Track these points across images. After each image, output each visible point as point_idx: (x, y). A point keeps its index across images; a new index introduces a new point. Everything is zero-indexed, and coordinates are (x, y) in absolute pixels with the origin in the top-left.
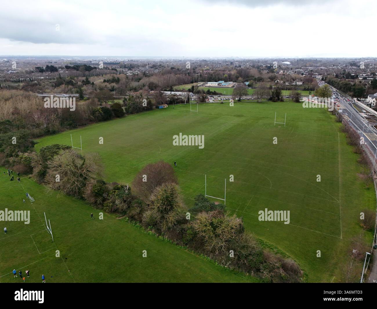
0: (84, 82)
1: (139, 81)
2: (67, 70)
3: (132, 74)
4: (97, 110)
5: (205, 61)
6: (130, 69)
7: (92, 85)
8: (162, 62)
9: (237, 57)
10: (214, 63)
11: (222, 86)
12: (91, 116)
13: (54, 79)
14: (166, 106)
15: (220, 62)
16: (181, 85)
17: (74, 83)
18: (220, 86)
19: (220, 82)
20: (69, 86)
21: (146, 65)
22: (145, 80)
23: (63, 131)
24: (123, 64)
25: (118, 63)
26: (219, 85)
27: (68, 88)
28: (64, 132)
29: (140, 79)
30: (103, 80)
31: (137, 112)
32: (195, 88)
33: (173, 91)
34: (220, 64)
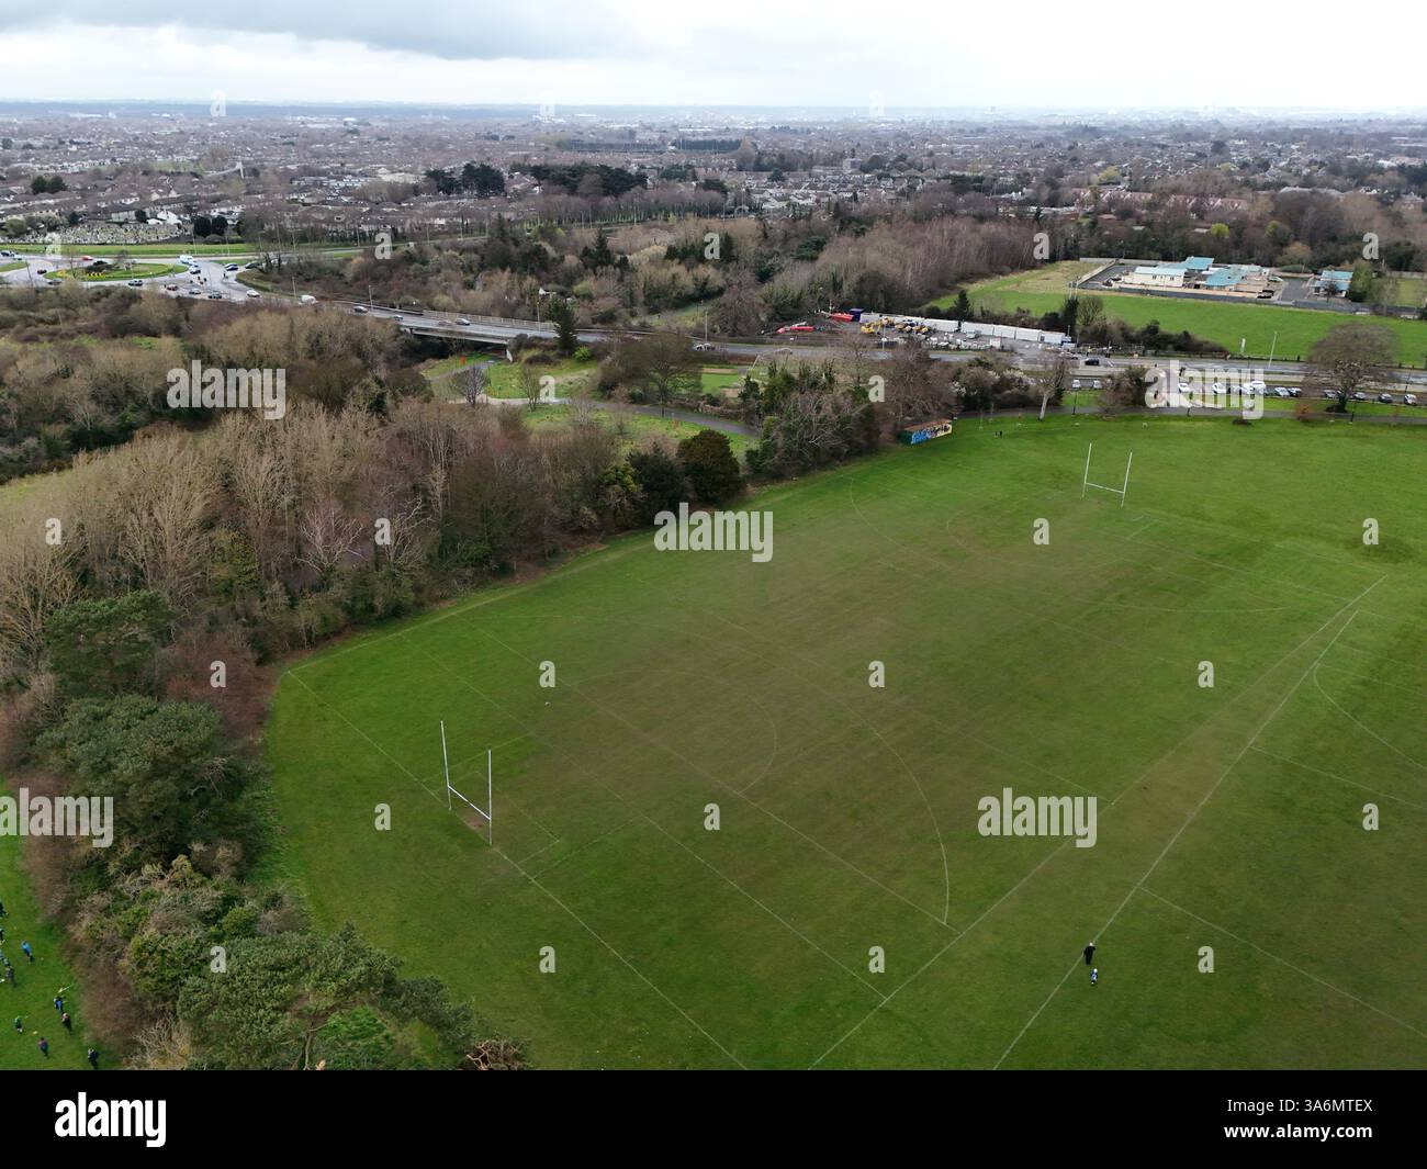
0: (591, 256)
1: (813, 259)
2: (539, 185)
3: (784, 204)
4: (613, 476)
5: (1091, 131)
6: (777, 178)
7: (618, 269)
8: (906, 137)
9: (1233, 110)
10: (1132, 145)
11: (1208, 287)
12: (586, 510)
13: (482, 229)
14: (946, 429)
15: (1160, 139)
16: (1002, 274)
17: (550, 258)
18: (1197, 287)
19: (1193, 262)
20: (525, 279)
21: (843, 156)
22: (840, 256)
23: (444, 598)
24: (752, 149)
25: (731, 142)
26: (1189, 286)
27: (521, 284)
28: (447, 604)
29: (819, 246)
30: (665, 250)
31: (804, 471)
32: (1080, 309)
33: (971, 319)
34: (1163, 147)
